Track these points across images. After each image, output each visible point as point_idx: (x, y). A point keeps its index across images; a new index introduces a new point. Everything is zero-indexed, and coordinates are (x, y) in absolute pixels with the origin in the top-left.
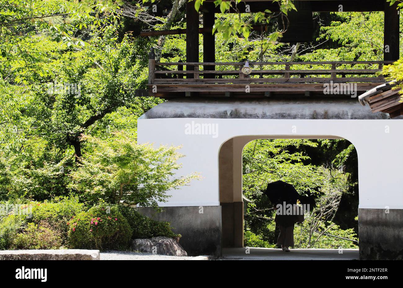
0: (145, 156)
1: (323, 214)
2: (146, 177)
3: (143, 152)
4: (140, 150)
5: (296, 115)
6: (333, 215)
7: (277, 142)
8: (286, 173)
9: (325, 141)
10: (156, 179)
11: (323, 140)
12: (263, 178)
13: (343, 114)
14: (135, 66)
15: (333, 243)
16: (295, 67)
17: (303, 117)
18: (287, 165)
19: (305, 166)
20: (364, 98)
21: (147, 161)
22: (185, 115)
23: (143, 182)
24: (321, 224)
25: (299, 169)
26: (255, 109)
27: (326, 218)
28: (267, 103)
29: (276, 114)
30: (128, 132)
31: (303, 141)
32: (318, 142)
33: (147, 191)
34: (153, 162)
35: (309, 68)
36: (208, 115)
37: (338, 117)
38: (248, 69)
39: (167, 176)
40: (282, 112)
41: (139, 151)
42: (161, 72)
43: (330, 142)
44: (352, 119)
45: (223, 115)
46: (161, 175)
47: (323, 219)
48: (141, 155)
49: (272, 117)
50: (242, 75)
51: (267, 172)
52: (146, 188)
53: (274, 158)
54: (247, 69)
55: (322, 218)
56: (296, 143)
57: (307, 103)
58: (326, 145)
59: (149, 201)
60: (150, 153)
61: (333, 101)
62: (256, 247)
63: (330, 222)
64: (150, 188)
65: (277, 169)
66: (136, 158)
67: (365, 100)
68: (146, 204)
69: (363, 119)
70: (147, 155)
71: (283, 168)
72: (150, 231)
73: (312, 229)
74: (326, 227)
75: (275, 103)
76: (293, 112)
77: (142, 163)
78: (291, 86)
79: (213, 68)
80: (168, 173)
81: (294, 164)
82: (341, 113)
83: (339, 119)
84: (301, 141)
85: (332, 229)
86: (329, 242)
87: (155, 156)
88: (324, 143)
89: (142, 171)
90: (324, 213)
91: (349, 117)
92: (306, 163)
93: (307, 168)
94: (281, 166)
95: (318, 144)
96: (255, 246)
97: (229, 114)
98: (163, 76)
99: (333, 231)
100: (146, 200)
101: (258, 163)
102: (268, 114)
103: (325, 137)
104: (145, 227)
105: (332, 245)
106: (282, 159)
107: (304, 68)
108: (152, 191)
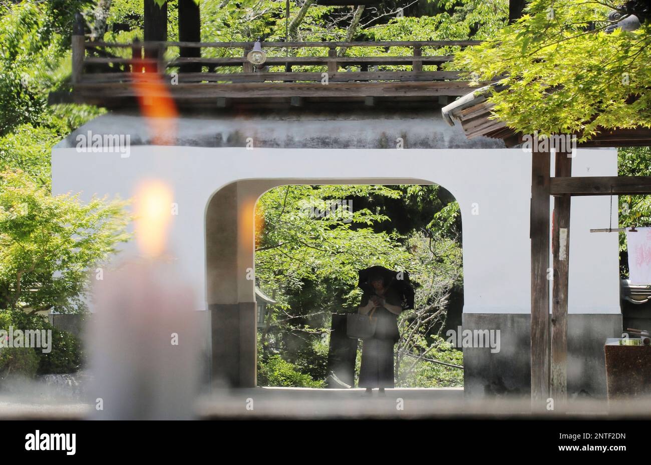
0: (63, 219)
1: (420, 323)
2: (65, 258)
3: (58, 211)
4: (53, 207)
5: (349, 141)
6: (441, 323)
7: (325, 190)
8: (339, 248)
9: (413, 189)
10: (85, 261)
11: (411, 186)
12: (297, 257)
13: (435, 139)
14: (49, 47)
15: (442, 376)
16: (355, 52)
17: (361, 144)
18: (343, 233)
19: (376, 235)
20: (452, 113)
21: (68, 227)
22: (144, 140)
23: (60, 268)
24: (420, 340)
25: (365, 241)
26: (272, 130)
27: (426, 329)
28: (295, 119)
29: (313, 139)
30: (43, 172)
31: (375, 187)
32: (401, 190)
33: (69, 284)
34: (78, 231)
35: (383, 52)
36: (184, 140)
37: (425, 144)
38: (260, 55)
39: (105, 255)
40: (323, 135)
41: (51, 209)
42: (98, 59)
43: (422, 190)
44: (451, 147)
45: (214, 142)
46: (95, 253)
47: (421, 332)
48: (55, 215)
49: (304, 146)
50: (249, 66)
51: (306, 245)
52: (67, 279)
53: (323, 220)
54: (258, 56)
55: (420, 329)
56: (361, 192)
57: (368, 118)
58: (414, 197)
59: (72, 302)
60: (74, 212)
61: (417, 114)
62: (288, 386)
63: (435, 337)
64: (74, 278)
65: (324, 239)
66: (46, 221)
67: (454, 116)
68: (65, 309)
69: (471, 148)
70: (68, 217)
71: (336, 238)
72: (74, 359)
73: (401, 350)
74: (429, 345)
75: (310, 118)
76: (344, 136)
77: (57, 232)
78: (339, 86)
79: (196, 52)
80: (109, 251)
81: (357, 231)
82: (431, 136)
83: (427, 148)
84: (370, 188)
85: (441, 350)
86: (434, 373)
87: (82, 218)
88: (411, 192)
89: (58, 247)
90: (423, 319)
91: (447, 144)
92: (378, 227)
93: (381, 238)
94: (332, 233)
95: (401, 193)
96: (286, 383)
97: (225, 139)
98: (104, 68)
99: (441, 354)
100: (67, 300)
101: (289, 229)
102: (296, 139)
103: (413, 182)
104: (63, 351)
105: (439, 378)
106: (338, 220)
107: (372, 52)
108: (78, 283)
